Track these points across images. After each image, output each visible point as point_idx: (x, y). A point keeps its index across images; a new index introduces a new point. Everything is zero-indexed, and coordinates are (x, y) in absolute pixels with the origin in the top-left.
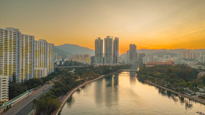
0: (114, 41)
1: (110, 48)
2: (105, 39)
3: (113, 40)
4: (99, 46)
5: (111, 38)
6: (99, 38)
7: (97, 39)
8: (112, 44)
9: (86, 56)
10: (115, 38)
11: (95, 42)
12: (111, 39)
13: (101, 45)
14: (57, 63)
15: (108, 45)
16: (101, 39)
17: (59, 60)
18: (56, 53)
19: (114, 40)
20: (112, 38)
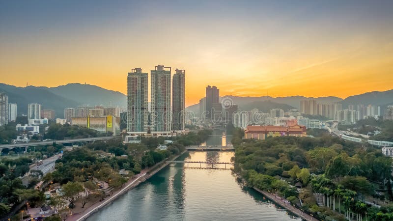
0: (173, 78)
1: (165, 93)
2: (152, 71)
3: (172, 75)
4: (139, 88)
5: (166, 69)
6: (139, 70)
7: (133, 72)
8: (170, 85)
9: (108, 112)
10: (177, 70)
11: (128, 78)
12: (166, 72)
13: (142, 86)
14: (32, 129)
15: (159, 87)
16: (143, 72)
17: (42, 122)
18: (36, 104)
19: (175, 75)
20: (169, 69)
